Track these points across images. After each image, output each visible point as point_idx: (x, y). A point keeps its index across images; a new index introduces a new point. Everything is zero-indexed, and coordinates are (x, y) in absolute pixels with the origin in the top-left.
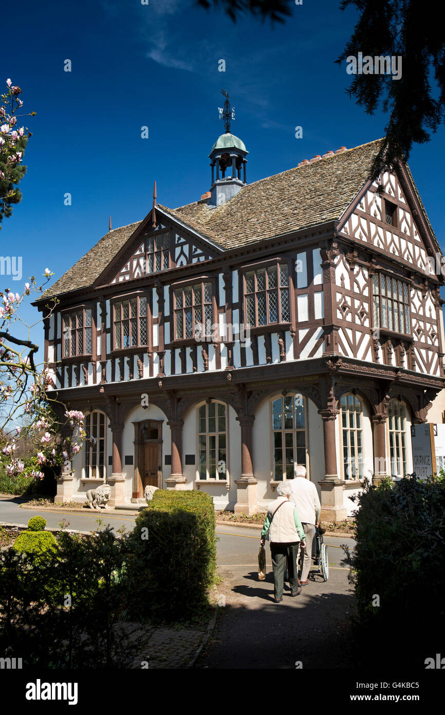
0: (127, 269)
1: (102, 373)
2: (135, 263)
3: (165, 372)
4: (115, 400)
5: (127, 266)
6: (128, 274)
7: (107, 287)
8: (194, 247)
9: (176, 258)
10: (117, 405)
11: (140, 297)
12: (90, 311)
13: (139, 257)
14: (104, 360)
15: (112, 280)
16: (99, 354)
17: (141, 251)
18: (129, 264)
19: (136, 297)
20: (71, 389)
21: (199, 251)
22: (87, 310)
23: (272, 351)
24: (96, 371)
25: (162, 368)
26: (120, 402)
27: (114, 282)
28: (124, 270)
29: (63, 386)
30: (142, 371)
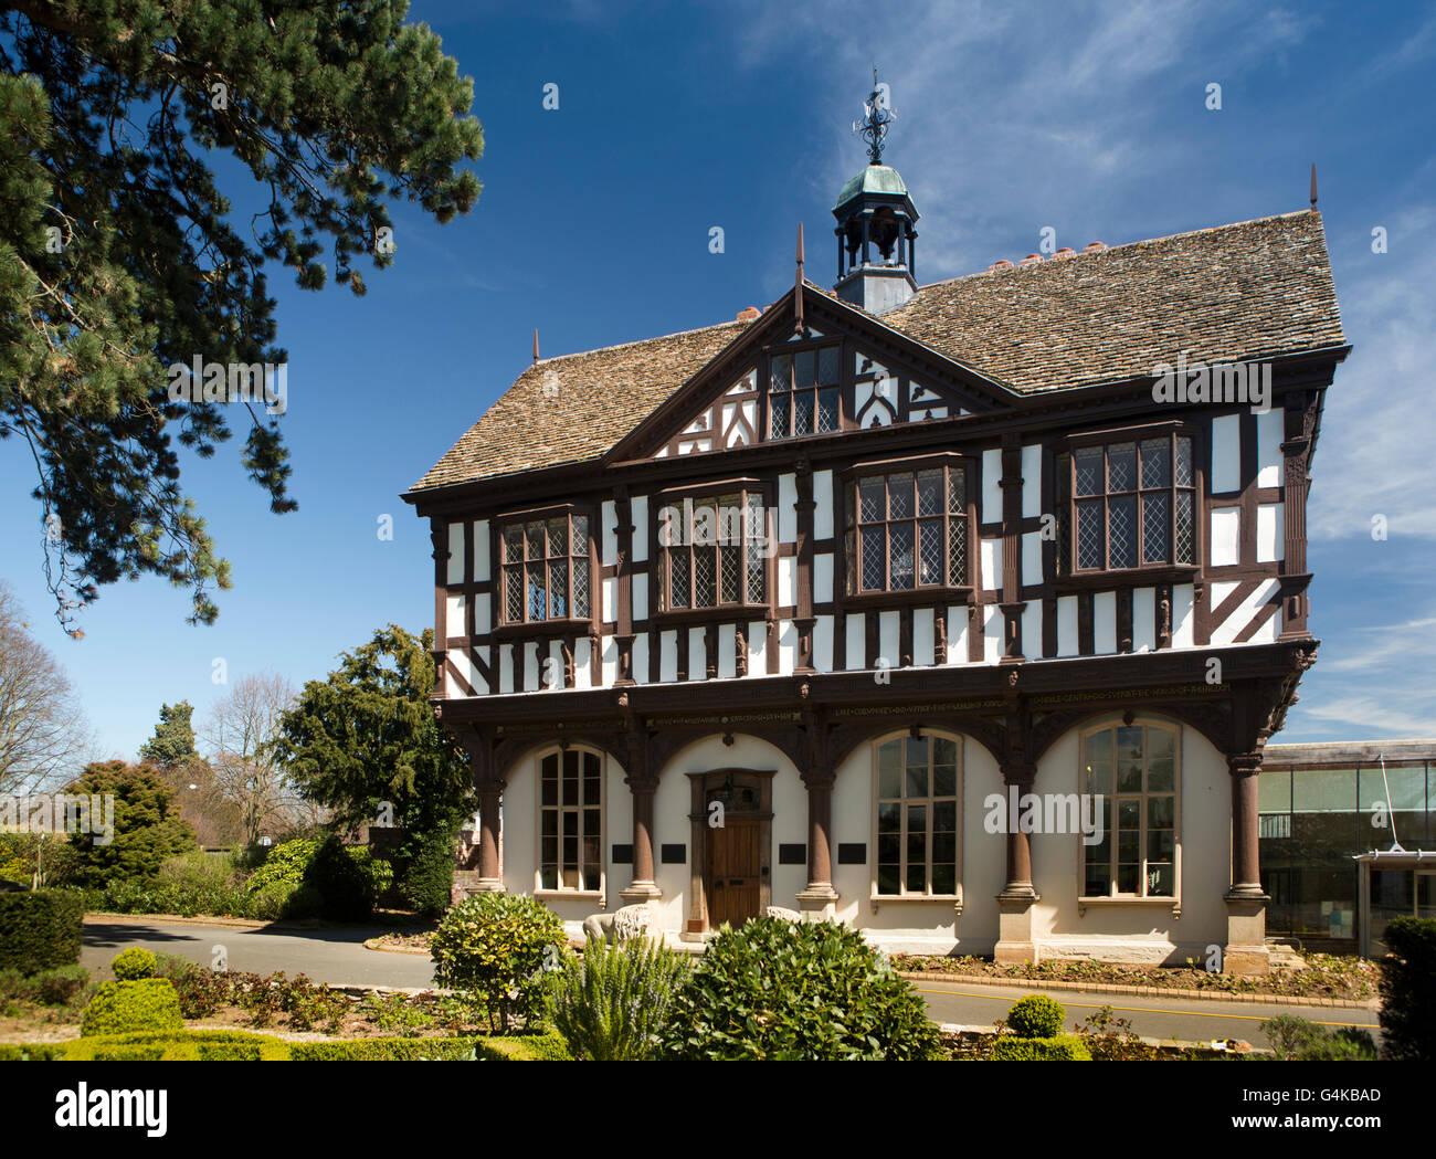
0: (704, 426)
1: (621, 663)
2: (728, 414)
3: (815, 665)
4: (644, 723)
5: (705, 418)
6: (708, 437)
7: (644, 466)
8: (913, 386)
9: (857, 410)
10: (647, 736)
11: (748, 492)
12: (583, 520)
13: (739, 401)
14: (625, 632)
15: (658, 449)
16: (608, 618)
17: (746, 385)
18: (708, 415)
19: (740, 492)
20: (520, 697)
21: (929, 395)
22: (576, 517)
23: (1135, 625)
24: (600, 659)
25: (807, 656)
26: (655, 729)
27: (663, 453)
28: (692, 429)
29: (495, 688)
30: (746, 660)
